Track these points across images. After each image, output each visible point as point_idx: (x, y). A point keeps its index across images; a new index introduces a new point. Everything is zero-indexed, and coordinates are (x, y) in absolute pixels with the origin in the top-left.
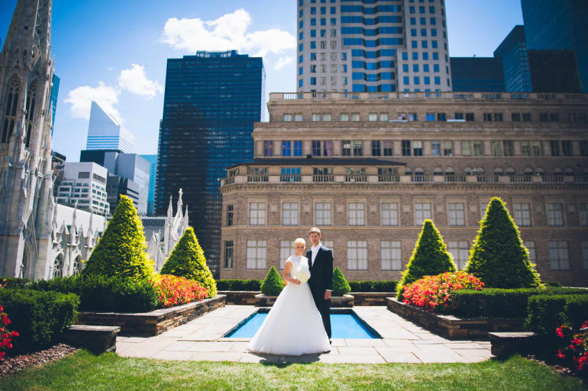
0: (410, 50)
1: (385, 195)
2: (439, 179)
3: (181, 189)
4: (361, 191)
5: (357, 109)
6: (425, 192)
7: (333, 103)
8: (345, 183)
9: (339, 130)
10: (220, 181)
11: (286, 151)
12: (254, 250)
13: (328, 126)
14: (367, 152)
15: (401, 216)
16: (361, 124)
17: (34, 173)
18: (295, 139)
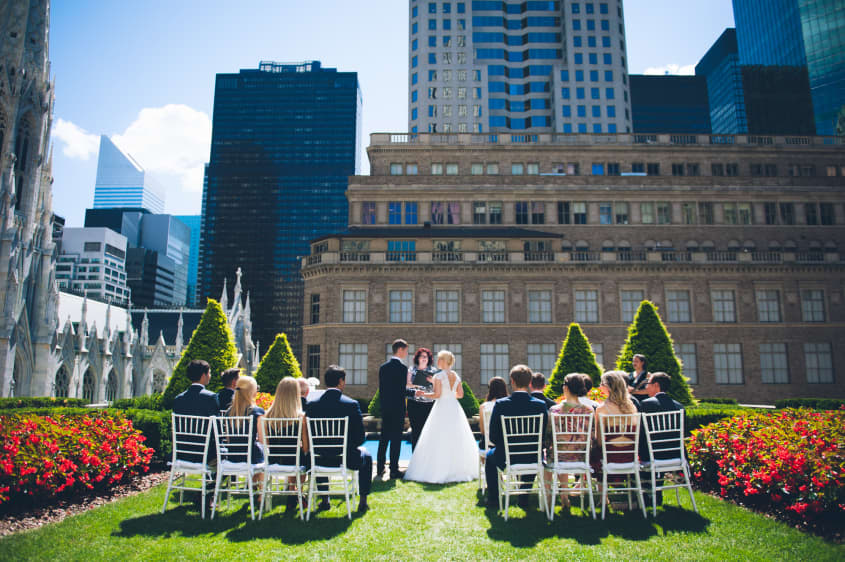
0: (572, 67)
1: (534, 279)
2: (608, 257)
3: (239, 269)
4: (499, 274)
5: (494, 156)
6: (589, 275)
7: (461, 149)
8: (478, 262)
9: (469, 187)
10: (301, 259)
11: (393, 217)
12: (350, 358)
13: (452, 181)
14: (509, 219)
15: (556, 309)
16: (500, 179)
17: (27, 247)
18: (407, 199)
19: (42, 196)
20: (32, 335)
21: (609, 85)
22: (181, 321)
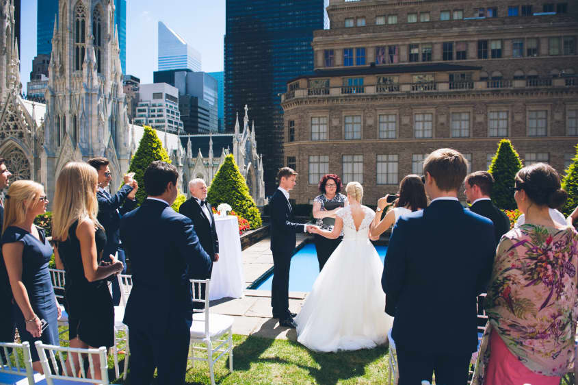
1: (456, 104)
3: (246, 106)
4: (429, 100)
5: (426, 7)
6: (503, 99)
8: (412, 92)
9: (406, 33)
10: (280, 95)
11: (347, 60)
12: (316, 165)
13: (393, 29)
14: (437, 57)
15: (473, 127)
16: (431, 24)
17: (108, 97)
18: (357, 46)
19: (114, 62)
20: (117, 153)
22: (211, 143)
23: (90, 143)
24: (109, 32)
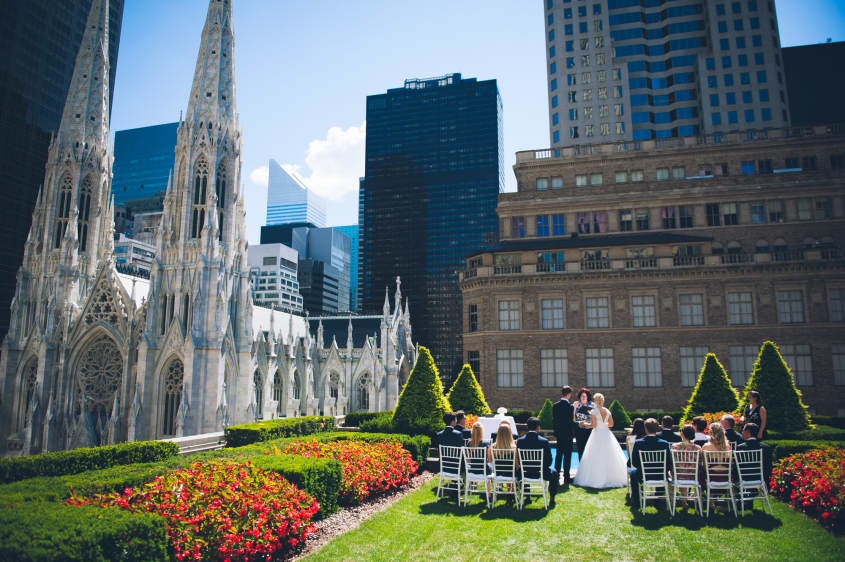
0: (718, 54)
1: (683, 283)
2: (761, 258)
3: (398, 278)
4: (647, 280)
5: (638, 164)
6: (743, 277)
7: (605, 159)
8: (626, 269)
9: (614, 196)
10: (458, 273)
11: (542, 228)
12: (507, 362)
13: (597, 191)
14: (656, 225)
15: (708, 312)
16: (644, 185)
17: (229, 271)
18: (554, 212)
19: (238, 227)
20: (236, 345)
21: (760, 68)
22: (350, 327)
23: (205, 330)
24: (235, 191)
